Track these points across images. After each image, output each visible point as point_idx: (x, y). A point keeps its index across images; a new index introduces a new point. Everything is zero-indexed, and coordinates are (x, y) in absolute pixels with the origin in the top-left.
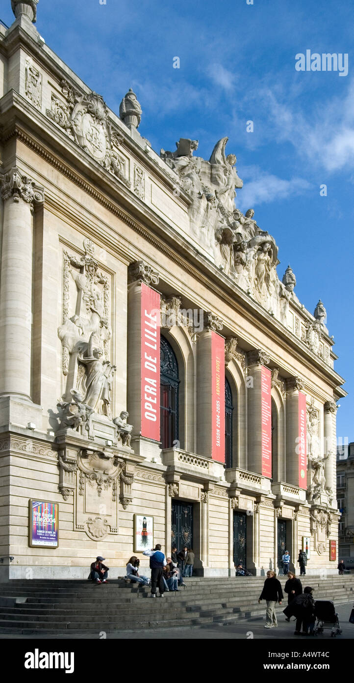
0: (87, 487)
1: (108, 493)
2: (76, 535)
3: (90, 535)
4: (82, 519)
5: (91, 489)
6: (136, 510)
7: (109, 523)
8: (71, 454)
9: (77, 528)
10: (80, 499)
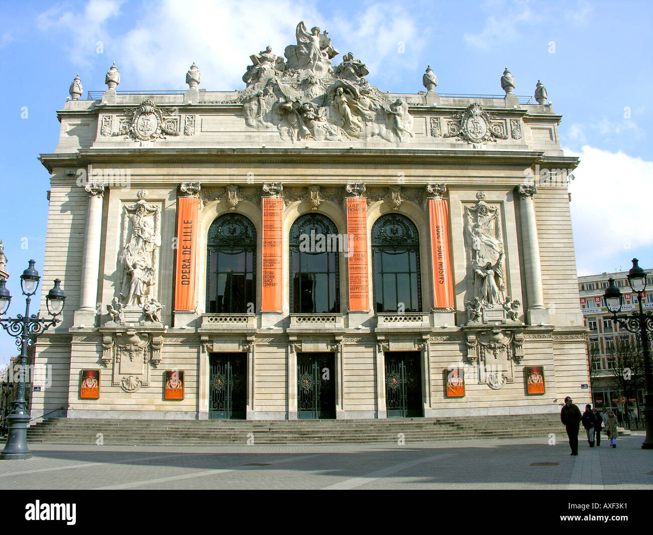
0: (123, 357)
1: (139, 358)
2: (114, 389)
3: (124, 389)
4: (118, 378)
5: (124, 358)
6: (168, 368)
7: (140, 379)
8: (107, 338)
9: (113, 384)
10: (117, 365)
